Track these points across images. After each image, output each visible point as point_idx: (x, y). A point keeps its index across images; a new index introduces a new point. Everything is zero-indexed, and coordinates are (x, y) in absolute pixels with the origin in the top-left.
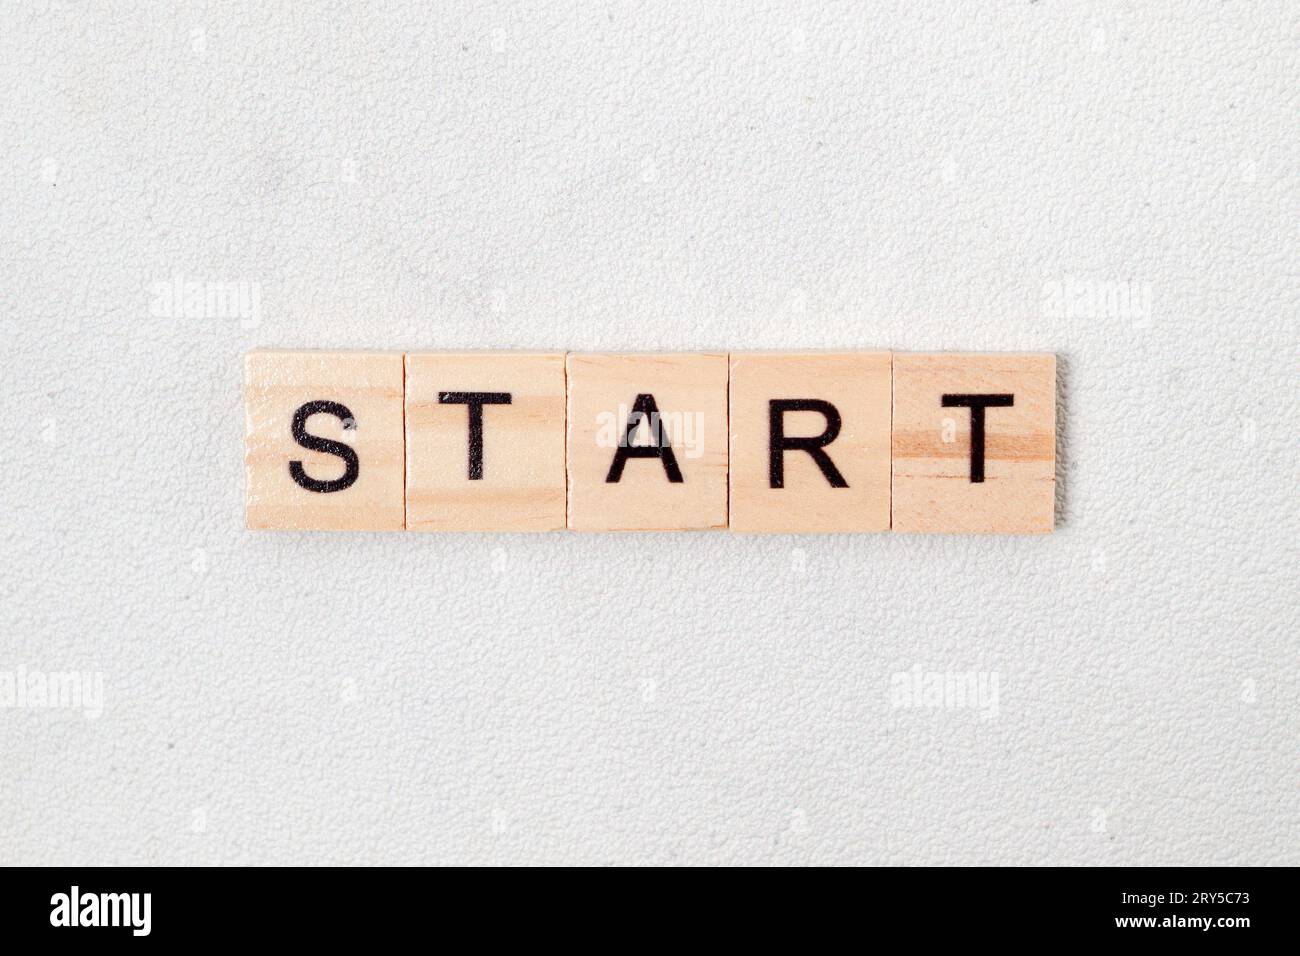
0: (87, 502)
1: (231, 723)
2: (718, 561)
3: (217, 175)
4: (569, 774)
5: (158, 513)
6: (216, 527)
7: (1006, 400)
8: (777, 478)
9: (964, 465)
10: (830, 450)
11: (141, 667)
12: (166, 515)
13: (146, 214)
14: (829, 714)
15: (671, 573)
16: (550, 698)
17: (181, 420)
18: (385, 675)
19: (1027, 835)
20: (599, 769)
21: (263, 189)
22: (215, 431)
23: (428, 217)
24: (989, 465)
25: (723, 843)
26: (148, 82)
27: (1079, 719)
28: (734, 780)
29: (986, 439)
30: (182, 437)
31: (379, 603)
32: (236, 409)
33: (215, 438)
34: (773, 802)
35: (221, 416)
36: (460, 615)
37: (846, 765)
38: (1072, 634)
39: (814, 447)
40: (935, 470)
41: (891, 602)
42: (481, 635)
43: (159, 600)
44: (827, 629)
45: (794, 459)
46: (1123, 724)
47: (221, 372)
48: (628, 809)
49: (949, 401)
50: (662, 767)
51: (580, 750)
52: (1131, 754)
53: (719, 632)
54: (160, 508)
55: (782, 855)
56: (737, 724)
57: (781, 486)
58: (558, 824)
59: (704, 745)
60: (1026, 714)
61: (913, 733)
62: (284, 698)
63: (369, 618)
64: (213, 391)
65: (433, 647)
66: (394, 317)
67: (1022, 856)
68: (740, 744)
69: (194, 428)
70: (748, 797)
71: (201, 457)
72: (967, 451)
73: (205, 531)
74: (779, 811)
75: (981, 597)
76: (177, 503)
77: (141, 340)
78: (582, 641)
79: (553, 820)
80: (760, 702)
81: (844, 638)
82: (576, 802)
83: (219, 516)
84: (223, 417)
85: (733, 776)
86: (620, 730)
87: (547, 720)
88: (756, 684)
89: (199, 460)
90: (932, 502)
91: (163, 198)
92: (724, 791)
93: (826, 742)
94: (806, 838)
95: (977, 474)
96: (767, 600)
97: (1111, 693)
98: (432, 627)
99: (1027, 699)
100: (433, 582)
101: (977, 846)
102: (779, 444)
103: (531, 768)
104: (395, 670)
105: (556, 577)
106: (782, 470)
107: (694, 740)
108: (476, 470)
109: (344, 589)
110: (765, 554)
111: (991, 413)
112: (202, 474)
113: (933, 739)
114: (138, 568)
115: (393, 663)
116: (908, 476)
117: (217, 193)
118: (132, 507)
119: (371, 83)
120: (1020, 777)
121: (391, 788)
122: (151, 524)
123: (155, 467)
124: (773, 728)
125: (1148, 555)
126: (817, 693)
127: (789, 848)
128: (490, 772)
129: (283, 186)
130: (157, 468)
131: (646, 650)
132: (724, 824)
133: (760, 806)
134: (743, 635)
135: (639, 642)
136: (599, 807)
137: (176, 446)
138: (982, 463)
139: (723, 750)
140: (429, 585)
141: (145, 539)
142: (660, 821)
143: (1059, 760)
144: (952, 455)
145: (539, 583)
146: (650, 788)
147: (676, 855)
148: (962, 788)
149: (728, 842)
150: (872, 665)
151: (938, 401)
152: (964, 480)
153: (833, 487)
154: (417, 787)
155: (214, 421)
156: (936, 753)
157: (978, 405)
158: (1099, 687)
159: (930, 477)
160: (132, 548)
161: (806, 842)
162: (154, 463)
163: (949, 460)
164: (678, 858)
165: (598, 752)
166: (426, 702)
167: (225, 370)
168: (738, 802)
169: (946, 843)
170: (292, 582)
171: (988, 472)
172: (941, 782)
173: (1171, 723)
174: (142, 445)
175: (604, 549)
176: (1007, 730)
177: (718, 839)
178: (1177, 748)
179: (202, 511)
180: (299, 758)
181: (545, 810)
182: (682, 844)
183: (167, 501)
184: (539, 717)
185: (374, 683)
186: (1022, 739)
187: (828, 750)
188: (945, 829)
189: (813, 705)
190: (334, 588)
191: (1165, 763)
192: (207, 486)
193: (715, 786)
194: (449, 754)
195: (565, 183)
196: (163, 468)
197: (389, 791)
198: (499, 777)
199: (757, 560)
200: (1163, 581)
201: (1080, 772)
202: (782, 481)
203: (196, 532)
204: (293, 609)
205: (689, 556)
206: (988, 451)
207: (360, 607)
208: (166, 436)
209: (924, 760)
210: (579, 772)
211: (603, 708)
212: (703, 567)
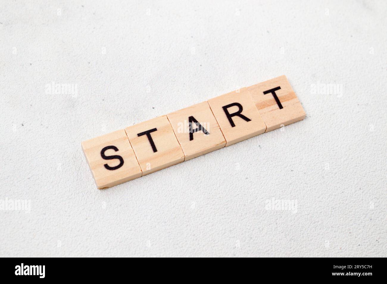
0: (48, 203)
1: (112, 250)
2: (226, 157)
3: (57, 108)
4: (213, 227)
5: (70, 199)
6: (88, 197)
7: (279, 88)
8: (233, 125)
9: (277, 106)
10: (242, 113)
11: (80, 244)
12: (73, 199)
13: (40, 124)
14: (273, 185)
15: (216, 164)
16: (199, 208)
17: (68, 172)
18: (151, 219)
19: (339, 197)
20: (220, 222)
21: (70, 108)
22: (78, 172)
23: (116, 101)
24: (282, 104)
25: (263, 229)
26: (30, 93)
27: (336, 162)
28: (257, 211)
29: (279, 98)
30: (70, 177)
31: (141, 200)
32: (82, 164)
33: (79, 174)
34: (270, 213)
35: (79, 167)
36: (165, 195)
37: (284, 196)
38: (323, 143)
39: (238, 114)
40: (271, 109)
41: (275, 151)
42: (173, 199)
43: (78, 223)
44: (262, 164)
45: (235, 119)
46: (347, 160)
47: (75, 156)
48: (233, 230)
49: (265, 93)
50: (237, 215)
51: (213, 219)
52: (353, 166)
53: (235, 175)
54: (70, 197)
55: (280, 226)
56: (251, 196)
57: (235, 126)
58: (216, 242)
59: (245, 205)
60: (322, 166)
61: (297, 181)
62: (125, 236)
63: (140, 205)
64: (74, 162)
65: (161, 207)
66: (117, 127)
67: (341, 202)
68: (254, 201)
69: (73, 173)
70: (263, 215)
71: (77, 180)
72: (276, 102)
73: (85, 199)
74: (273, 215)
75: (296, 142)
76: (75, 194)
77: (50, 156)
78: (200, 190)
79: (214, 241)
80: (254, 188)
81: (268, 164)
82: (218, 234)
83: (88, 194)
84: (80, 168)
85: (257, 210)
86: (221, 210)
87: (200, 215)
88: (251, 184)
89: (77, 181)
90: (273, 117)
91: (44, 119)
92: (256, 215)
93: (276, 192)
94: (284, 219)
95: (281, 107)
96: (244, 162)
97: (340, 153)
98: (159, 201)
99: (320, 162)
100: (154, 190)
101: (328, 204)
102: (229, 117)
103: (202, 229)
104: (153, 217)
105: (186, 176)
106: (233, 122)
107: (242, 205)
108: (155, 150)
109: (130, 200)
110: (237, 151)
111: (277, 92)
112: (79, 184)
113: (303, 181)
114: (69, 216)
115: (152, 215)
116: (264, 113)
117: (58, 113)
118: (62, 200)
119: (89, 75)
120: (329, 182)
121: (165, 250)
122: (69, 203)
123: (65, 187)
124: (261, 194)
125: (330, 118)
126: (268, 181)
127: (281, 224)
128: (191, 235)
129: (75, 106)
130: (66, 187)
131: (219, 186)
132: (260, 224)
133: (267, 216)
134: (242, 173)
135: (215, 185)
136: (225, 233)
137: (69, 180)
138: (281, 104)
139: (251, 204)
140: (153, 191)
141: (69, 207)
142: (243, 230)
143: (336, 174)
144: (272, 105)
145: (182, 180)
146: (236, 222)
147: (252, 238)
148: (317, 191)
149: (264, 229)
150: (278, 168)
151: (263, 94)
152: (278, 109)
153: (248, 121)
154: (173, 247)
155: (77, 169)
156: (305, 184)
157: (273, 91)
158: (336, 153)
159: (270, 111)
160: (66, 211)
161: (284, 220)
162: (64, 186)
163: (272, 106)
164: (253, 238)
165: (218, 218)
166: (165, 223)
167: (76, 155)
168: (261, 217)
169: (320, 206)
170: (115, 204)
171: (283, 106)
172: (310, 191)
173: (358, 155)
174: (59, 183)
175: (196, 165)
176: (320, 172)
177: (261, 229)
178: (363, 160)
179: (82, 194)
180: (135, 252)
181: (211, 239)
182: (252, 234)
183: (72, 195)
184: (198, 215)
185: (148, 223)
186: (325, 173)
187: (278, 194)
188: (318, 203)
189: (268, 184)
190: (127, 201)
191: (362, 165)
192: (81, 187)
193: (253, 215)
194: (177, 234)
195: (148, 82)
196: (67, 187)
197: (165, 251)
198: (194, 235)
199: (236, 153)
200: (337, 122)
201: (343, 175)
202: (234, 125)
203: (83, 200)
204: (118, 211)
205: (218, 158)
206: (280, 101)
207: (136, 203)
208: (65, 178)
209: (303, 187)
210: (215, 225)
211: (214, 206)
212: (223, 160)
